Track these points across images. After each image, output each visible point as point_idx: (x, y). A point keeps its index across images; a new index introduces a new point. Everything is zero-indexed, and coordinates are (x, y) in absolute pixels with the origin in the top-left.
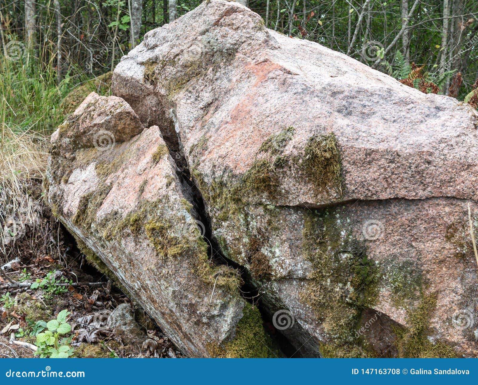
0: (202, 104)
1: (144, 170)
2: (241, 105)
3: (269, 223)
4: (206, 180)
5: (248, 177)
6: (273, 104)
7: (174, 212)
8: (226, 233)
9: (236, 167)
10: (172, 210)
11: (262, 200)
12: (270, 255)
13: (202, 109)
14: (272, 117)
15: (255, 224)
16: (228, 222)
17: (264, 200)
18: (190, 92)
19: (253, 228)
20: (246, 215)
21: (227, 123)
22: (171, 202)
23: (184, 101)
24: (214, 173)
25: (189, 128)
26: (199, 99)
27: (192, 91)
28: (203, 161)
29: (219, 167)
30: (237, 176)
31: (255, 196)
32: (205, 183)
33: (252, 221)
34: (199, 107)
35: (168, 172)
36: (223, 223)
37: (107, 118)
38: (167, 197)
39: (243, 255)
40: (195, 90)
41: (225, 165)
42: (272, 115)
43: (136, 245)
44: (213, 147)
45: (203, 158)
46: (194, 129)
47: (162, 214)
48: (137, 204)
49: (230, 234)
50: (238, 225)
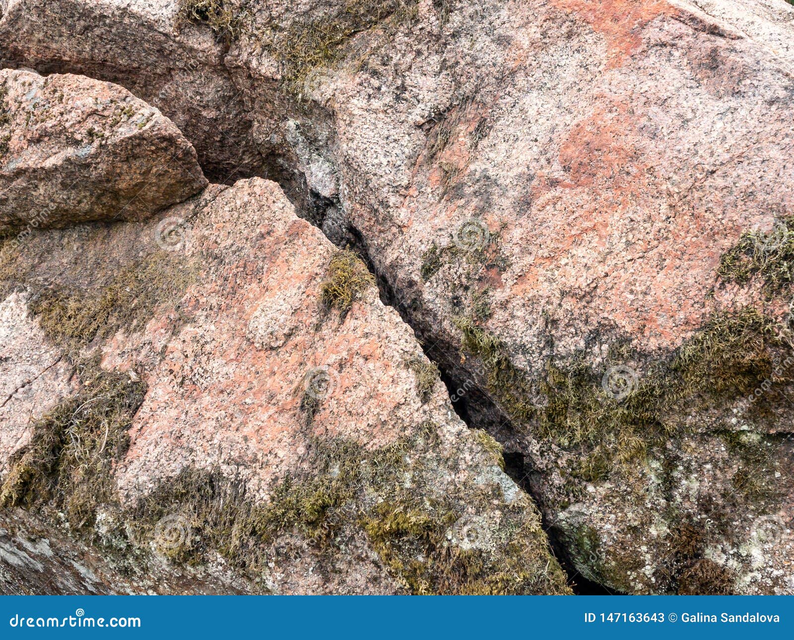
0: (417, 110)
1: (288, 336)
2: (589, 128)
3: (741, 480)
4: (520, 362)
5: (694, 360)
6: (714, 134)
7: (463, 477)
8: (601, 515)
9: (641, 330)
10: (455, 468)
11: (727, 420)
12: (733, 563)
13: (420, 126)
14: (725, 176)
15: (696, 485)
16: (608, 485)
17: (734, 420)
18: (375, 73)
19: (686, 497)
20: (670, 463)
21: (554, 183)
22: (447, 446)
23: (363, 103)
24: (550, 343)
25: (396, 190)
26: (407, 95)
27: (381, 69)
28: (504, 305)
29: (568, 325)
30: (646, 356)
31: (707, 410)
32: (517, 370)
33: (687, 478)
34: (412, 123)
35: (409, 347)
36: (591, 488)
37: (70, 152)
38: (430, 431)
39: (648, 570)
40: (391, 68)
41: (594, 320)
42: (724, 168)
43: (327, 580)
44: (529, 259)
45: (498, 295)
46: (413, 192)
47: (419, 483)
48: (301, 450)
49: (613, 516)
50: (642, 492)
